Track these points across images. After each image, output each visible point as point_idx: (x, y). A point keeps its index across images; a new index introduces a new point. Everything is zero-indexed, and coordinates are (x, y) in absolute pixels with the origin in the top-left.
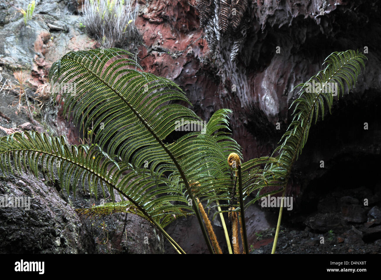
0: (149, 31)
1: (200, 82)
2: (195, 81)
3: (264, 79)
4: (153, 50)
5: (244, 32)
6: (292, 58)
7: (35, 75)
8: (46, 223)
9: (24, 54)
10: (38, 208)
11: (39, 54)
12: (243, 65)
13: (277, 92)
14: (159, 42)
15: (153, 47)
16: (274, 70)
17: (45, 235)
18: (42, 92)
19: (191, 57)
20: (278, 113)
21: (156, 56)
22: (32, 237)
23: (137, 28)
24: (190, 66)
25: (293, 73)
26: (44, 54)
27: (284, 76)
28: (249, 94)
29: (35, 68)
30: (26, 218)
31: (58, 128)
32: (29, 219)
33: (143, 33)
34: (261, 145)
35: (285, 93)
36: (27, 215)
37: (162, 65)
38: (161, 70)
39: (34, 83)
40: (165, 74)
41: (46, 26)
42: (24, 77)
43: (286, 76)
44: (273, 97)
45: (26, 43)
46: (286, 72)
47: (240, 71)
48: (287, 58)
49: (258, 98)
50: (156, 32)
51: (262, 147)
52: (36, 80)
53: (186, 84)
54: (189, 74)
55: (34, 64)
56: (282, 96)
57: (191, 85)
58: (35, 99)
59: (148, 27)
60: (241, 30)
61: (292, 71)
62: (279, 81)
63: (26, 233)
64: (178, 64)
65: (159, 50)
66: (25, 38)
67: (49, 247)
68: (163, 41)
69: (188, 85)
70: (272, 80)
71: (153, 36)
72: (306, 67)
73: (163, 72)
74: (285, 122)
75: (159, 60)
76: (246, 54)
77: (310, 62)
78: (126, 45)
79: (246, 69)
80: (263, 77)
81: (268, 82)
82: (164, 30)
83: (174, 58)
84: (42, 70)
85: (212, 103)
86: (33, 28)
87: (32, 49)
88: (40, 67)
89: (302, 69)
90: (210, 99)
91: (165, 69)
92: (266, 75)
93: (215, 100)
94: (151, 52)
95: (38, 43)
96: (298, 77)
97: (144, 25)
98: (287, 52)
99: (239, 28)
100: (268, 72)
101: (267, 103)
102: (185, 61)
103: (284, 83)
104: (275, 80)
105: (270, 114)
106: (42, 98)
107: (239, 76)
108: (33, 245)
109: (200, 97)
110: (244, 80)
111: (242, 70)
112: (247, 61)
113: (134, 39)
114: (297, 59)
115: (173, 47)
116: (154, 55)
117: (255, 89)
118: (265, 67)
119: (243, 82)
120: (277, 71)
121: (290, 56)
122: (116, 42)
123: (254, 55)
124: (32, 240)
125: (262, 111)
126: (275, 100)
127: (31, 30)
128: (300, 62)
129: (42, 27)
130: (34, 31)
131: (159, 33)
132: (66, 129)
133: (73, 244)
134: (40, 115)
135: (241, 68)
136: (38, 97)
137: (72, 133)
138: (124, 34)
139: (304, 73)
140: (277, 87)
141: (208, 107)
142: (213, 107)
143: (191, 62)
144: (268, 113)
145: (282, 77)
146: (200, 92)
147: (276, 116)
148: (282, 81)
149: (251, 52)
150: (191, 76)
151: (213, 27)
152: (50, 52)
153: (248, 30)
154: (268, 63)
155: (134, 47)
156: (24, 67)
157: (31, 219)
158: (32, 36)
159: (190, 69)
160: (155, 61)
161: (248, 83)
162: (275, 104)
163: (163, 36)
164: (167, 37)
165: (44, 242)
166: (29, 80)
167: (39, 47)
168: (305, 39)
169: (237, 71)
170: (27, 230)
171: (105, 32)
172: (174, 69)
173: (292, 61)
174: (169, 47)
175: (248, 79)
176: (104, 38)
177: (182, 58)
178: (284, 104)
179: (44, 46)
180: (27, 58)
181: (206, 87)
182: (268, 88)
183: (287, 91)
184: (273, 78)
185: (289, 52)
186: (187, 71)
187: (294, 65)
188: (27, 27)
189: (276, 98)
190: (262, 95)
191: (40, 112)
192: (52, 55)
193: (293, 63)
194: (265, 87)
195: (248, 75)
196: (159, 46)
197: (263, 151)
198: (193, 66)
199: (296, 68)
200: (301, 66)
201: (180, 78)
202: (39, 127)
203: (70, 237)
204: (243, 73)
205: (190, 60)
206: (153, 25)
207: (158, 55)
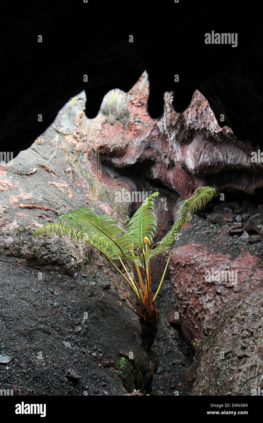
0: (134, 111)
1: (159, 139)
2: (157, 139)
3: (189, 150)
4: (136, 121)
5: (179, 126)
6: (203, 141)
7: (75, 138)
8: (68, 252)
9: (70, 125)
10: (64, 246)
11: (77, 125)
12: (179, 140)
13: (194, 158)
14: (139, 117)
15: (136, 120)
16: (194, 146)
17: (67, 258)
18: (78, 148)
19: (155, 126)
20: (194, 168)
21: (137, 125)
22: (62, 259)
23: (128, 108)
24: (155, 130)
25: (203, 149)
26: (80, 125)
27: (198, 150)
28: (181, 156)
29: (75, 134)
30: (59, 251)
31: (86, 164)
32: (60, 250)
33: (131, 111)
34: (188, 176)
35: (198, 159)
36: (60, 249)
37: (140, 130)
38: (139, 133)
39: (75, 142)
40: (141, 135)
41: (81, 109)
42: (69, 139)
43: (199, 150)
44: (192, 161)
45: (71, 119)
46: (199, 148)
47: (177, 143)
48: (201, 141)
49: (185, 159)
50: (138, 111)
51: (189, 177)
52: (76, 140)
53: (152, 140)
54: (154, 135)
55: (74, 132)
56: (197, 160)
57: (155, 141)
58: (74, 152)
59: (134, 108)
60: (177, 125)
61: (202, 148)
62: (195, 152)
63: (59, 257)
64: (149, 130)
65: (139, 122)
66: (71, 116)
67: (69, 262)
68: (141, 117)
69: (153, 141)
70: (192, 152)
71: (136, 114)
72: (209, 147)
73: (140, 134)
74: (198, 173)
75: (138, 127)
76: (180, 135)
77: (212, 145)
78: (122, 118)
79: (180, 143)
80: (188, 149)
81: (190, 152)
82: (142, 110)
83: (146, 126)
84: (78, 135)
85: (165, 151)
86: (75, 111)
87: (74, 122)
88: (77, 133)
89: (207, 148)
90: (164, 148)
91: (141, 132)
92: (189, 148)
93: (167, 149)
94: (135, 122)
95: (77, 119)
96: (205, 152)
97: (132, 107)
98: (201, 138)
99: (176, 125)
100: (190, 147)
101: (189, 163)
102: (152, 129)
103: (198, 154)
104: (194, 151)
105: (190, 168)
106: (78, 151)
107: (177, 145)
108: (62, 262)
109: (160, 147)
110: (179, 148)
111: (178, 142)
112: (181, 139)
113: (126, 115)
114: (205, 142)
115: (146, 120)
116: (136, 125)
117: (183, 154)
118: (190, 143)
119: (179, 149)
120: (195, 147)
121: (202, 140)
122: (116, 118)
123: (184, 137)
124: (62, 260)
125: (186, 166)
126: (193, 162)
127: (74, 111)
128: (207, 144)
129: (80, 109)
130: (76, 112)
131: (139, 112)
132: (90, 164)
133: (80, 257)
134: (77, 160)
135: (178, 141)
136: (76, 151)
137: (93, 166)
138: (121, 113)
139: (209, 150)
140: (194, 155)
141: (163, 153)
142: (166, 153)
143: (155, 128)
144: (189, 168)
145: (197, 151)
146: (160, 144)
147: (193, 170)
148: (197, 153)
149: (183, 135)
150: (155, 136)
151: (163, 122)
152: (83, 123)
153: (181, 125)
154: (192, 140)
155: (126, 119)
156: (70, 133)
157: (61, 250)
158: (74, 115)
159: (155, 132)
160: (136, 128)
161: (181, 150)
162: (193, 164)
163: (141, 114)
164: (143, 114)
165: (67, 261)
166: (72, 141)
167: (77, 121)
168: (208, 136)
169: (176, 142)
170: (60, 256)
171: (111, 113)
172: (146, 132)
173: (203, 143)
174: (144, 120)
175: (181, 148)
176: (110, 115)
177: (150, 127)
178: (197, 164)
179: (80, 120)
180: (71, 127)
181: (163, 142)
182: (190, 155)
183: (199, 158)
184: (193, 150)
185: (202, 138)
186: (153, 133)
187: (204, 145)
188: (72, 110)
189: (194, 161)
190: (187, 158)
191: (77, 159)
192: (84, 125)
193: (203, 144)
194: (189, 155)
195: (181, 145)
196: (139, 120)
197: (189, 180)
198: (156, 130)
199: (205, 147)
200: (207, 146)
201: (149, 137)
202: (76, 169)
203: (79, 254)
204: (179, 144)
205: (155, 127)
206: (136, 107)
207: (138, 124)
